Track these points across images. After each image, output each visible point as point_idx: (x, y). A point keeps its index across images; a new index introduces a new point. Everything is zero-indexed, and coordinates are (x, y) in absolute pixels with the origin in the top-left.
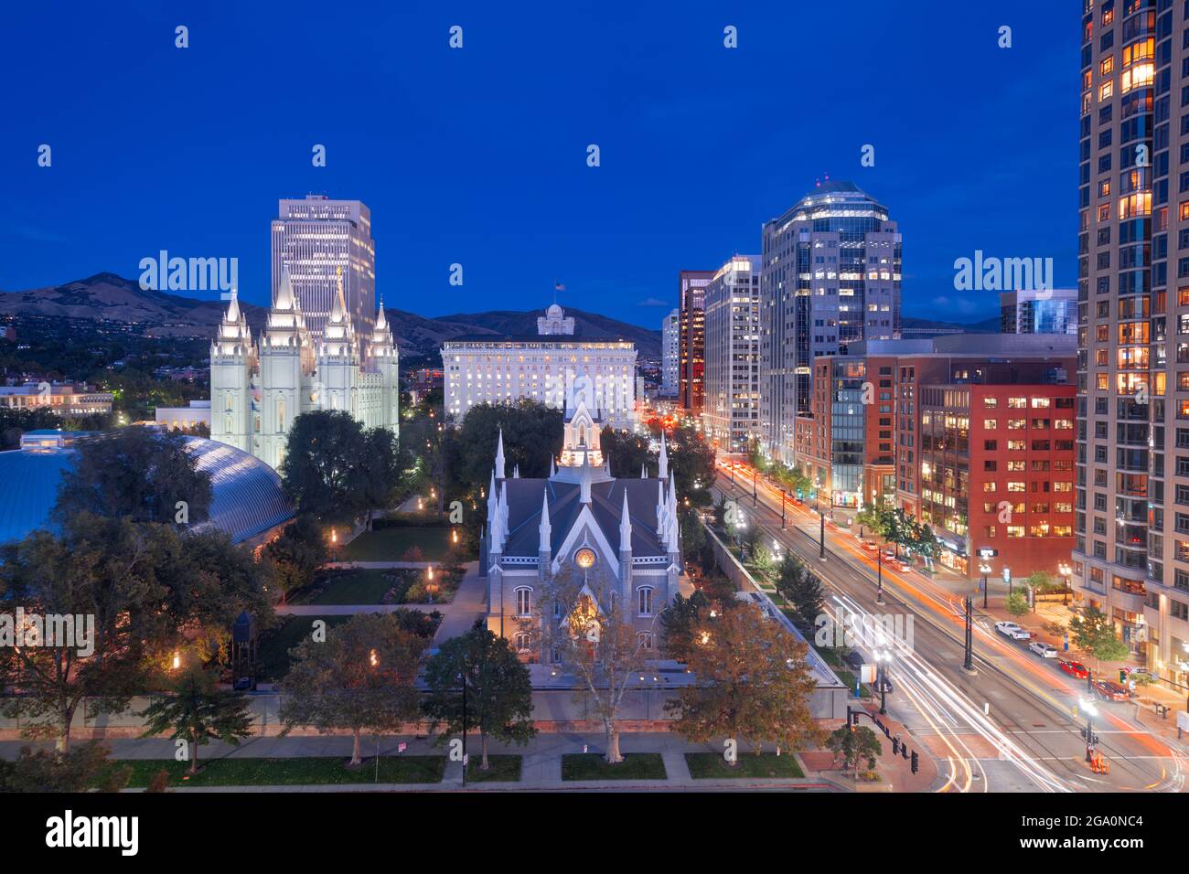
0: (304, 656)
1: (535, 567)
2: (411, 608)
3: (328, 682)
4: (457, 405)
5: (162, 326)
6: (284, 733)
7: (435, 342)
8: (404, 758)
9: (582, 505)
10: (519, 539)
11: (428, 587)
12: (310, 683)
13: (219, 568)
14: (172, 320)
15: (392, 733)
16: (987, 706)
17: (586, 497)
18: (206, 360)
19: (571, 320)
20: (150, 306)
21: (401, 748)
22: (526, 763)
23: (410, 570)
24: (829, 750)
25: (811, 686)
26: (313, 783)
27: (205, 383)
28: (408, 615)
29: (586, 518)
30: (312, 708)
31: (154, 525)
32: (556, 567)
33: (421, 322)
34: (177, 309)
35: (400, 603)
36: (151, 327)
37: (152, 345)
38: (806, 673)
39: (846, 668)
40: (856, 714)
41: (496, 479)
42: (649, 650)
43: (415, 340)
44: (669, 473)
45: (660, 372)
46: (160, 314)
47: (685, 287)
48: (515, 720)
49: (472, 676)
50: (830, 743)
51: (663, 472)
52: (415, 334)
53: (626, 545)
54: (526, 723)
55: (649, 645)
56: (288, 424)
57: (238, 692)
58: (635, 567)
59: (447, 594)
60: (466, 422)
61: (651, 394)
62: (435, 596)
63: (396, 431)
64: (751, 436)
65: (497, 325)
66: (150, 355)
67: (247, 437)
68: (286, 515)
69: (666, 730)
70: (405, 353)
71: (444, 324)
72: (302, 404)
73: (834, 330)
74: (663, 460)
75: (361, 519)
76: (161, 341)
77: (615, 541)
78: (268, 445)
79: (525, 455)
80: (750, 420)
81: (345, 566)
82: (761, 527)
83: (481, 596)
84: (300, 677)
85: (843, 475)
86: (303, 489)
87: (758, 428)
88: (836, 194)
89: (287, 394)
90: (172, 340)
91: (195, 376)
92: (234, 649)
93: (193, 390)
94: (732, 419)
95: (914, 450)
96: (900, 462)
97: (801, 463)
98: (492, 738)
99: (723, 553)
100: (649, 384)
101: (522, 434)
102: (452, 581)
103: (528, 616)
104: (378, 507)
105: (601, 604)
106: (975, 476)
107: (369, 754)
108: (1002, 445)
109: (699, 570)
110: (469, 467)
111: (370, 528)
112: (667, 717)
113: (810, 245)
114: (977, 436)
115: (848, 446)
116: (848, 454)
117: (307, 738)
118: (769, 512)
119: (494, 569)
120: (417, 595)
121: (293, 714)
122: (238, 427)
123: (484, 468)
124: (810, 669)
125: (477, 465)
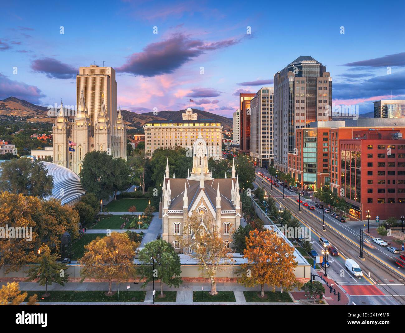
1: (182, 215)
2: (132, 231)
3: (101, 260)
5: (34, 118)
7: (141, 123)
8: (129, 291)
9: (200, 190)
10: (176, 203)
11: (139, 223)
12: (92, 260)
13: (56, 214)
14: (38, 116)
15: (125, 281)
16: (369, 273)
17: (202, 186)
18: (51, 131)
19: (196, 114)
20: (28, 110)
21: (128, 287)
23: (132, 216)
24: (303, 291)
25: (295, 264)
26: (93, 301)
27: (51, 140)
28: (131, 234)
29: (202, 195)
31: (31, 197)
32: (190, 214)
33: (136, 115)
34: (39, 111)
35: (127, 229)
36: (30, 118)
37: (30, 125)
38: (294, 259)
39: (310, 257)
40: (314, 276)
42: (229, 249)
43: (133, 123)
44: (236, 176)
45: (232, 135)
46: (33, 113)
48: (174, 277)
49: (156, 258)
50: (303, 288)
51: (234, 176)
52: (133, 120)
53: (218, 206)
54: (178, 278)
55: (228, 247)
56: (83, 156)
57: (63, 264)
58: (222, 215)
59: (146, 225)
60: (153, 156)
61: (229, 144)
62: (141, 226)
63: (126, 159)
64: (270, 161)
65: (166, 116)
66: (29, 129)
67: (67, 162)
68: (82, 193)
69: (235, 282)
70: (129, 128)
71: (145, 116)
72: (89, 149)
73: (304, 118)
74: (234, 171)
75: (112, 195)
76: (33, 124)
77: (214, 204)
78: (75, 165)
79: (177, 169)
80: (269, 154)
81: (106, 213)
82: (274, 198)
83: (160, 226)
84: (89, 258)
85: (308, 177)
86: (89, 183)
87: (273, 158)
88: (304, 62)
89: (82, 145)
90: (38, 123)
91: (47, 137)
92: (62, 247)
93: (46, 143)
94: (262, 154)
95: (338, 166)
96: (332, 172)
97: (291, 172)
98: (164, 284)
99: (259, 209)
100: (228, 140)
101: (176, 160)
102: (148, 220)
103: (179, 234)
104: (118, 190)
105: (209, 230)
106: (364, 177)
107: (115, 290)
108: (375, 164)
109: (249, 216)
110: (155, 174)
111: (115, 198)
112: (236, 276)
113: (294, 82)
114: (365, 161)
115: (310, 165)
116: (310, 168)
117: (91, 283)
118: (277, 192)
119: (165, 215)
120: (134, 225)
121: (85, 273)
122: (63, 158)
123: (161, 174)
124: (295, 257)
125: (158, 173)
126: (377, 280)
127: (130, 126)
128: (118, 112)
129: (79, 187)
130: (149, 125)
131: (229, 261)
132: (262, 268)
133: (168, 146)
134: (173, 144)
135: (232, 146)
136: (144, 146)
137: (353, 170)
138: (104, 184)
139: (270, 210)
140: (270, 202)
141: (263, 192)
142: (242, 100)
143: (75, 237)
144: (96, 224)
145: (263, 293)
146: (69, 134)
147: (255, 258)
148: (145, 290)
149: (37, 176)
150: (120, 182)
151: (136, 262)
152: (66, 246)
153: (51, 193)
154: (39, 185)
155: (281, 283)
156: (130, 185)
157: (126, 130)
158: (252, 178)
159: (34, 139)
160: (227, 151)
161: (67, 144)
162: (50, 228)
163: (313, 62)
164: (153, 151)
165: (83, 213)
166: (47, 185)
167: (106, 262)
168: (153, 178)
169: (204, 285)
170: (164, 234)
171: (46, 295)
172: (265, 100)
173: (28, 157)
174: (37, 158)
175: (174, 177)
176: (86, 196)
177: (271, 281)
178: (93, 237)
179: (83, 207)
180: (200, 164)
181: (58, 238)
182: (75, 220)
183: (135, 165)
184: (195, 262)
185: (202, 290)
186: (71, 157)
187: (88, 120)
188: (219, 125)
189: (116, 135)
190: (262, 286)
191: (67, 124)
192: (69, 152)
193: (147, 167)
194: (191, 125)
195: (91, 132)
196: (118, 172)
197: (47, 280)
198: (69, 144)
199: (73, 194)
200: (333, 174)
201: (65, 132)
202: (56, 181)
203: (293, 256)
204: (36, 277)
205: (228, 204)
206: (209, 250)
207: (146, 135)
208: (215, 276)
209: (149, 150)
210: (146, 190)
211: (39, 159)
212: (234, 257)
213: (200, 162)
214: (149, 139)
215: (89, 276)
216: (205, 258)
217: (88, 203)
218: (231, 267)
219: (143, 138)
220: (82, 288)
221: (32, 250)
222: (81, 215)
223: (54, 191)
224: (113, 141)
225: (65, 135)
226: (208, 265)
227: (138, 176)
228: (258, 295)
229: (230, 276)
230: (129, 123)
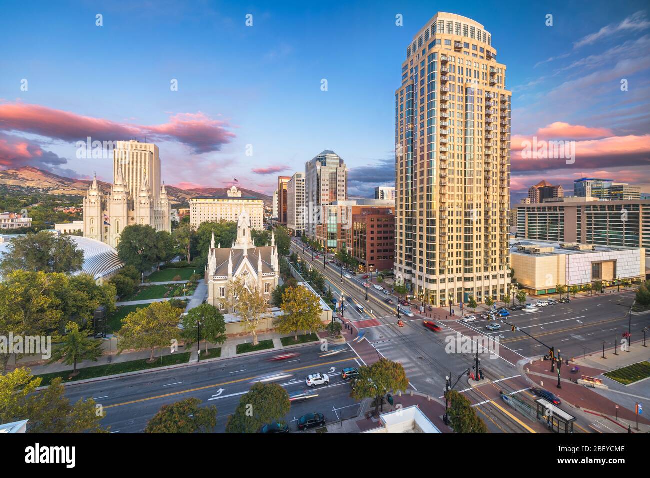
0: (129, 321)
1: (226, 280)
2: (177, 298)
3: (140, 330)
6: (119, 354)
7: (187, 199)
8: (173, 355)
9: (244, 257)
10: (221, 270)
11: (184, 290)
12: (131, 332)
15: (168, 347)
16: (372, 311)
17: (246, 254)
19: (240, 192)
20: (51, 181)
22: (222, 349)
23: (176, 284)
24: (327, 331)
25: (321, 311)
26: (133, 371)
27: (81, 214)
28: (175, 301)
29: (246, 261)
31: (55, 274)
32: (234, 279)
33: (181, 191)
34: (67, 183)
35: (172, 297)
36: (53, 190)
37: (54, 198)
38: (320, 307)
39: (332, 304)
40: (335, 318)
41: (211, 249)
42: (268, 305)
43: (178, 198)
44: (275, 244)
45: (272, 210)
46: (58, 185)
48: (219, 335)
49: (202, 321)
50: (327, 328)
51: (273, 244)
52: (178, 196)
53: (260, 270)
54: (223, 336)
55: (268, 303)
56: (122, 230)
57: (97, 339)
58: (263, 277)
59: (191, 292)
60: (199, 229)
61: (269, 218)
62: (186, 293)
63: (171, 232)
64: (303, 232)
65: (212, 193)
66: (52, 202)
67: (102, 236)
68: (120, 266)
69: (274, 331)
70: (174, 203)
71: (191, 192)
72: (128, 222)
73: (328, 198)
74: (273, 240)
75: (155, 266)
76: (58, 196)
77: (256, 269)
78: (112, 239)
79: (223, 240)
80: (302, 226)
81: (148, 285)
82: (306, 261)
83: (205, 291)
84: (127, 330)
85: (332, 243)
86: (128, 256)
87: (305, 229)
88: (328, 155)
89: (121, 218)
90: (64, 196)
91: (76, 211)
92: (95, 323)
93: (75, 216)
94: (296, 226)
95: (352, 234)
96: (348, 239)
97: (318, 240)
98: (210, 343)
99: (294, 271)
100: (269, 214)
101: (221, 232)
102: (193, 287)
103: (224, 297)
104: (162, 261)
105: (251, 291)
106: (369, 242)
107: (158, 356)
108: (376, 232)
109: (286, 277)
110: (201, 245)
111: (159, 269)
112: (274, 327)
113: (321, 170)
114: (369, 230)
115: (332, 234)
116: (332, 236)
117: (130, 354)
118: (308, 256)
119: (211, 282)
120: (179, 293)
121: (124, 345)
122: (97, 231)
123: (207, 245)
124: (321, 306)
125: (204, 244)
126: (377, 315)
127: (174, 200)
128: (162, 188)
129: (116, 261)
130: (195, 200)
131: (268, 315)
132: (296, 317)
133: (214, 219)
134: (219, 218)
135: (272, 219)
136: (190, 219)
137: (362, 237)
138: (146, 257)
139: (302, 270)
140: (302, 264)
141: (297, 256)
142: (281, 182)
143: (111, 311)
144: (137, 295)
145: (296, 337)
146: (104, 207)
147: (290, 310)
148: (190, 351)
149: (63, 252)
150: (164, 254)
151: (181, 327)
152: (100, 321)
153: (81, 268)
154: (65, 260)
155: (310, 327)
156: (175, 256)
157: (170, 205)
158: (289, 245)
159: (59, 212)
160: (268, 223)
161: (102, 217)
162: (80, 304)
163: (334, 155)
164: (198, 224)
165: (122, 286)
166: (76, 261)
167: (147, 331)
168: (199, 249)
169: (246, 338)
170: (209, 298)
171: (74, 375)
172: (298, 182)
173: (50, 231)
174: (63, 232)
175: (219, 247)
176: (125, 269)
177: (303, 327)
178: (133, 309)
179: (122, 280)
180: (244, 235)
181: (90, 314)
182: (111, 293)
183: (180, 237)
184: (239, 320)
185: (245, 342)
186: (107, 231)
187: (128, 194)
188: (261, 202)
189: (160, 209)
190: (296, 332)
191: (102, 197)
192: (105, 226)
193: (193, 239)
194: (236, 201)
195: (131, 206)
196: (161, 244)
197: (75, 359)
198: (104, 218)
199: (109, 268)
200: (348, 240)
201: (99, 205)
202: (87, 256)
203: (320, 305)
204: (61, 358)
205: (268, 268)
206: (251, 308)
207: (192, 210)
208: (256, 329)
209: (195, 223)
210: (191, 260)
211: (66, 234)
212: (272, 311)
213: (244, 233)
214: (195, 213)
215: (128, 347)
216: (247, 316)
217: (127, 276)
218: (270, 320)
219: (189, 213)
220: (120, 361)
221: (55, 330)
222: (118, 289)
223: (84, 266)
224: (156, 215)
225: (100, 208)
226: (250, 321)
227: (183, 247)
228: (292, 339)
229: (270, 327)
230: (173, 198)
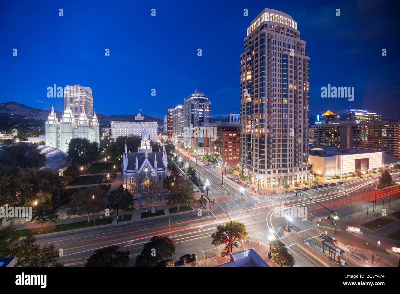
0: (74, 198)
1: (134, 172)
2: (103, 184)
3: (81, 204)
4: (115, 136)
5: (30, 116)
6: (68, 217)
7: (109, 121)
9: (146, 158)
11: (108, 179)
12: (75, 204)
14: (34, 115)
15: (99, 214)
16: (225, 191)
17: (147, 156)
18: (44, 125)
19: (143, 117)
20: (27, 111)
21: (101, 217)
22: (133, 216)
23: (103, 175)
24: (198, 204)
25: (194, 192)
26: (77, 228)
27: (44, 131)
28: (102, 186)
29: (146, 161)
30: (76, 211)
31: (28, 168)
32: (139, 172)
33: (106, 117)
34: (35, 112)
35: (100, 183)
36: (27, 116)
37: (27, 121)
38: (193, 189)
39: (201, 187)
40: (203, 196)
41: (125, 153)
42: (161, 188)
43: (104, 121)
45: (163, 129)
46: (30, 113)
47: (168, 111)
48: (130, 207)
49: (119, 198)
50: (198, 202)
51: (164, 150)
52: (104, 119)
53: (156, 166)
54: (132, 207)
56: (69, 141)
57: (55, 209)
58: (158, 171)
59: (112, 180)
60: (117, 140)
62: (110, 181)
63: (99, 143)
66: (27, 124)
67: (57, 145)
72: (73, 136)
73: (198, 121)
74: (164, 147)
75: (90, 164)
76: (30, 120)
77: (153, 165)
78: (63, 147)
81: (85, 175)
82: (184, 160)
84: (73, 203)
85: (200, 149)
88: (198, 93)
89: (68, 134)
90: (34, 120)
91: (41, 129)
93: (40, 133)
95: (213, 144)
98: (124, 211)
99: (177, 167)
101: (131, 142)
102: (114, 177)
103: (133, 184)
104: (94, 161)
106: (224, 148)
107: (92, 219)
108: (228, 143)
109: (172, 170)
111: (92, 166)
112: (165, 202)
113: (194, 103)
114: (224, 141)
116: (201, 145)
117: (75, 218)
119: (124, 173)
120: (105, 181)
121: (71, 213)
122: (54, 142)
123: (122, 151)
125: (120, 150)
126: (229, 194)
129: (66, 160)
130: (114, 122)
136: (111, 134)
140: (182, 162)
143: (63, 191)
144: (78, 182)
145: (179, 208)
153: (44, 165)
154: (34, 160)
156: (102, 158)
157: (99, 125)
166: (41, 160)
170: (124, 185)
171: (42, 230)
172: (180, 111)
173: (26, 142)
174: (33, 143)
175: (130, 152)
178: (77, 190)
185: (147, 211)
188: (156, 123)
194: (140, 123)
197: (42, 221)
200: (211, 147)
201: (55, 125)
202: (48, 156)
207: (112, 129)
211: (35, 144)
212: (163, 192)
213: (146, 143)
215: (74, 214)
220: (69, 222)
223: (46, 163)
225: (55, 127)
226: (149, 198)
228: (176, 209)
